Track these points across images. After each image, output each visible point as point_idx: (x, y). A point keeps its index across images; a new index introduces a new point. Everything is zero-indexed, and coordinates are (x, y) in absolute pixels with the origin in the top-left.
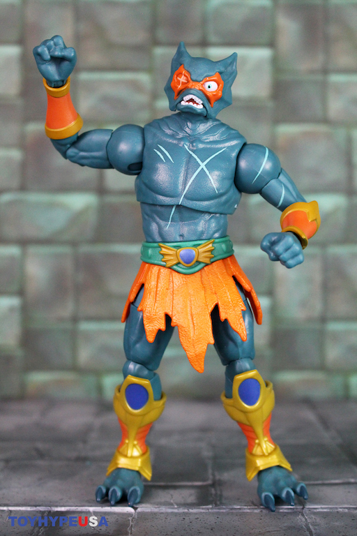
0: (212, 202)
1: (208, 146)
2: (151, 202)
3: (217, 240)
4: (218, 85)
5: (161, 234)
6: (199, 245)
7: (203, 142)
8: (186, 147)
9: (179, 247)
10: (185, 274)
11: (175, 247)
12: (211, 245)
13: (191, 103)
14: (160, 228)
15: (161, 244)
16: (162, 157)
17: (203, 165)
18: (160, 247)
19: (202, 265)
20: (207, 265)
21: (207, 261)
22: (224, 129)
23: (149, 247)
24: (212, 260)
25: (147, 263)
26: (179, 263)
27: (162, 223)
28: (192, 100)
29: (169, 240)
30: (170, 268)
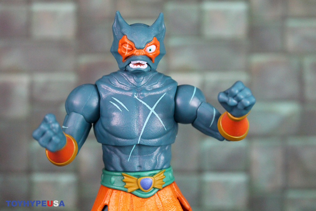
0: (162, 138)
1: (153, 93)
2: (113, 144)
3: (167, 170)
4: (156, 46)
5: (122, 166)
6: (154, 174)
7: (147, 91)
8: (136, 97)
9: (139, 177)
10: (143, 198)
11: (135, 176)
12: (162, 175)
13: (139, 66)
14: (121, 160)
15: (124, 174)
16: (118, 107)
17: (152, 110)
18: (123, 176)
19: (156, 190)
20: (159, 190)
21: (160, 187)
22: (161, 77)
23: (112, 175)
24: (163, 186)
25: (110, 188)
26: (139, 189)
27: (123, 156)
28: (139, 64)
29: (130, 170)
30: (130, 193)
